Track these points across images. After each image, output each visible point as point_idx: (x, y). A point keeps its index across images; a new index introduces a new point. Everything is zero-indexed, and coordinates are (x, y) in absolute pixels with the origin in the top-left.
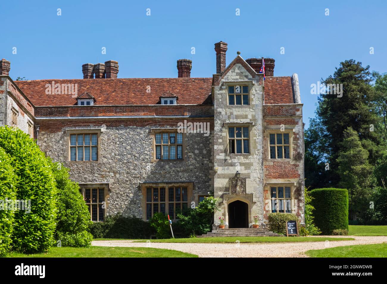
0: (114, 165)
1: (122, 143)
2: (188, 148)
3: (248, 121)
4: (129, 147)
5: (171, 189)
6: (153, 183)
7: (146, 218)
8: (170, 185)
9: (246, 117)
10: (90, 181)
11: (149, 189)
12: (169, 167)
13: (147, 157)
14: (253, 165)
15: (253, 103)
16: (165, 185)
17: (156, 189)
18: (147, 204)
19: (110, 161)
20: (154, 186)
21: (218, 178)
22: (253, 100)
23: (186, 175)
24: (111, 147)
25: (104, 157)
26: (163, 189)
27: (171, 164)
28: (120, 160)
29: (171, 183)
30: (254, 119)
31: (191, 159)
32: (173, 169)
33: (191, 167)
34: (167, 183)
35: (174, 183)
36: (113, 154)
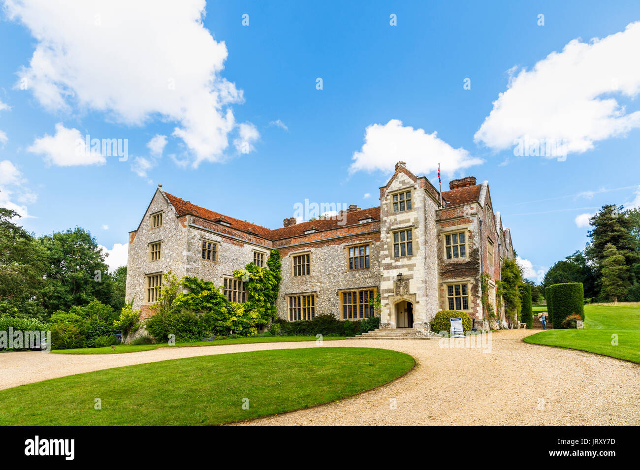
0: (320, 277)
1: (326, 259)
2: (373, 257)
3: (410, 224)
4: (330, 262)
5: (361, 293)
6: (347, 289)
7: (343, 316)
8: (360, 290)
9: (409, 221)
10: (305, 290)
11: (345, 294)
12: (359, 275)
13: (343, 268)
14: (415, 266)
15: (416, 206)
16: (355, 290)
17: (350, 294)
18: (344, 306)
19: (318, 274)
20: (348, 291)
21: (384, 281)
22: (414, 203)
23: (372, 280)
24: (318, 263)
25: (314, 271)
26: (355, 293)
27: (360, 272)
28: (324, 273)
29: (360, 288)
30: (417, 221)
31: (376, 267)
32: (362, 276)
33: (376, 273)
34: (357, 288)
35: (363, 288)
36: (319, 268)
